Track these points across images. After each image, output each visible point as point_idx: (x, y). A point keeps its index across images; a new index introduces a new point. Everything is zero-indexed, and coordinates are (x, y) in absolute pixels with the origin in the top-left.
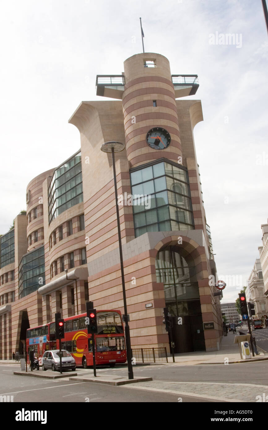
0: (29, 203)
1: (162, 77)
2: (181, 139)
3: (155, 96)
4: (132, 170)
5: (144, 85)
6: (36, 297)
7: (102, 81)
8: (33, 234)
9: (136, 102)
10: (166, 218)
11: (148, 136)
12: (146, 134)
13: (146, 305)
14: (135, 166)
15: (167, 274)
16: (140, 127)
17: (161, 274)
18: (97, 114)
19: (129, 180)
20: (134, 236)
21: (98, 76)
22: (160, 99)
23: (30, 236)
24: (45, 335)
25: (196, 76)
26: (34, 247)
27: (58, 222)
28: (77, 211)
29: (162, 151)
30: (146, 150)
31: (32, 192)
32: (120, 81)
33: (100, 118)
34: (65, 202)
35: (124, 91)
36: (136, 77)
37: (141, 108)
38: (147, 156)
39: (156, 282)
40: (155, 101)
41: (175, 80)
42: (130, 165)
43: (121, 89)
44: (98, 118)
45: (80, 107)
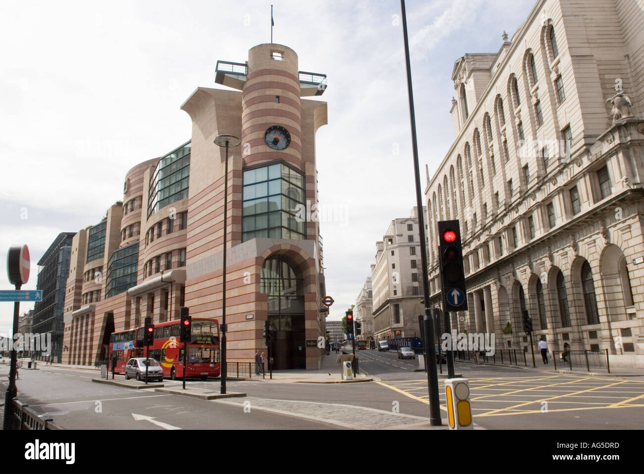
0: (127, 193)
1: (289, 71)
2: (301, 141)
3: (278, 92)
4: (246, 168)
5: (268, 78)
6: (125, 298)
7: (223, 67)
8: (128, 228)
9: (257, 96)
10: (278, 224)
11: (266, 133)
12: (265, 131)
13: (246, 316)
14: (249, 165)
15: (272, 285)
16: (259, 123)
17: (266, 285)
18: (213, 103)
19: (241, 179)
20: (240, 241)
21: (219, 62)
22: (284, 95)
23: (125, 230)
24: (132, 341)
25: (325, 76)
26: (128, 243)
27: (158, 217)
28: (181, 207)
29: (281, 151)
30: (263, 149)
31: (131, 181)
32: (242, 70)
33: (216, 107)
34: (168, 196)
35: (245, 82)
36: (261, 68)
37: (262, 102)
38: (263, 155)
39: (259, 292)
40: (278, 97)
41: (302, 77)
42: (244, 163)
43: (243, 79)
44: (214, 108)
45: (196, 93)
